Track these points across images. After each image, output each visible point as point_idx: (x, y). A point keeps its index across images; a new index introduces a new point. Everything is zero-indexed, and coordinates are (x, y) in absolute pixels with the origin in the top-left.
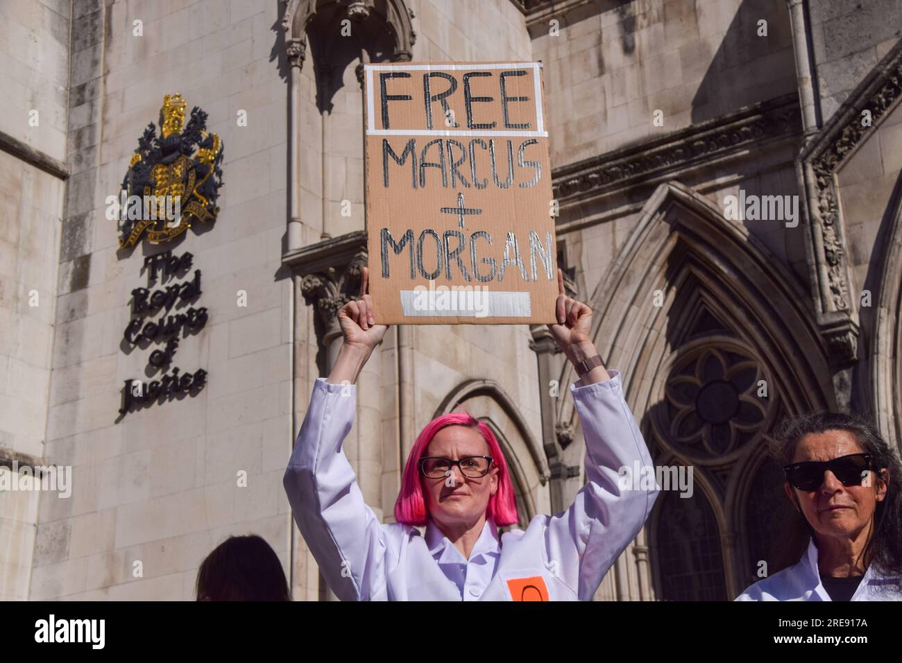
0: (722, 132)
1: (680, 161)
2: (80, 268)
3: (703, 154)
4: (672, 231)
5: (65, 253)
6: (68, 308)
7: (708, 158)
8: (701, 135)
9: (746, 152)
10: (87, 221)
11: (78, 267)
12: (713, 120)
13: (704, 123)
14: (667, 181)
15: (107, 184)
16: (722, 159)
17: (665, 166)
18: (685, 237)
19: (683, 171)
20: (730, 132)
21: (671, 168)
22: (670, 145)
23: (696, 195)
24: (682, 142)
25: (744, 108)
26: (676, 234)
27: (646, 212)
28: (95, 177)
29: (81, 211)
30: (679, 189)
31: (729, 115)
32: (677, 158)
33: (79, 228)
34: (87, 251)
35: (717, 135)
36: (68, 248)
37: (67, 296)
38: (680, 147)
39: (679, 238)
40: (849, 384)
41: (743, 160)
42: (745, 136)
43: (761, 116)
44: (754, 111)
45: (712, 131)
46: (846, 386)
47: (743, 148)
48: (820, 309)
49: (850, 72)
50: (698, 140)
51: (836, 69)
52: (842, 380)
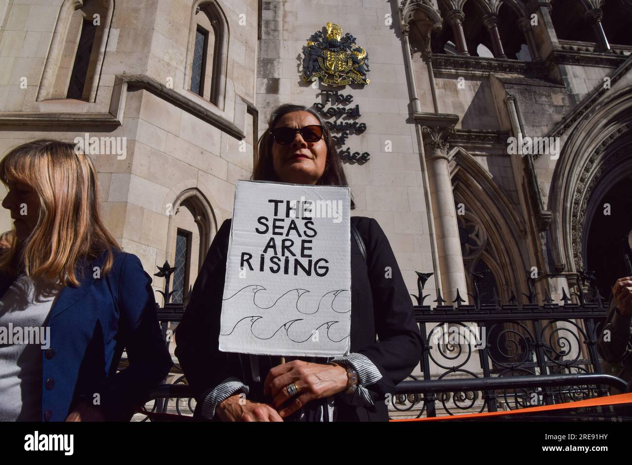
0: (482, 136)
1: (464, 141)
2: (272, 83)
3: (473, 141)
4: (457, 165)
5: (260, 73)
6: (265, 101)
7: (475, 143)
8: (474, 134)
9: (490, 146)
10: (276, 63)
11: (271, 82)
12: (478, 130)
13: (475, 130)
14: (459, 146)
15: (288, 49)
16: (480, 145)
17: (458, 140)
18: (461, 168)
19: (466, 145)
20: (485, 137)
21: (461, 142)
22: (462, 133)
23: (470, 155)
24: (467, 134)
25: (490, 130)
26: (459, 167)
27: (450, 155)
28: (280, 44)
29: (270, 57)
30: (463, 151)
31: (484, 131)
32: (464, 139)
33: (270, 64)
34: (276, 76)
35: (480, 136)
36: (262, 72)
37: (263, 95)
38: (465, 135)
39: (459, 169)
40: (545, 237)
41: (487, 148)
42: (490, 140)
43: (496, 135)
44: (493, 133)
45: (478, 134)
46: (544, 238)
47: (488, 144)
48: (541, 208)
49: (534, 131)
50: (474, 135)
51: (529, 129)
52: (542, 235)
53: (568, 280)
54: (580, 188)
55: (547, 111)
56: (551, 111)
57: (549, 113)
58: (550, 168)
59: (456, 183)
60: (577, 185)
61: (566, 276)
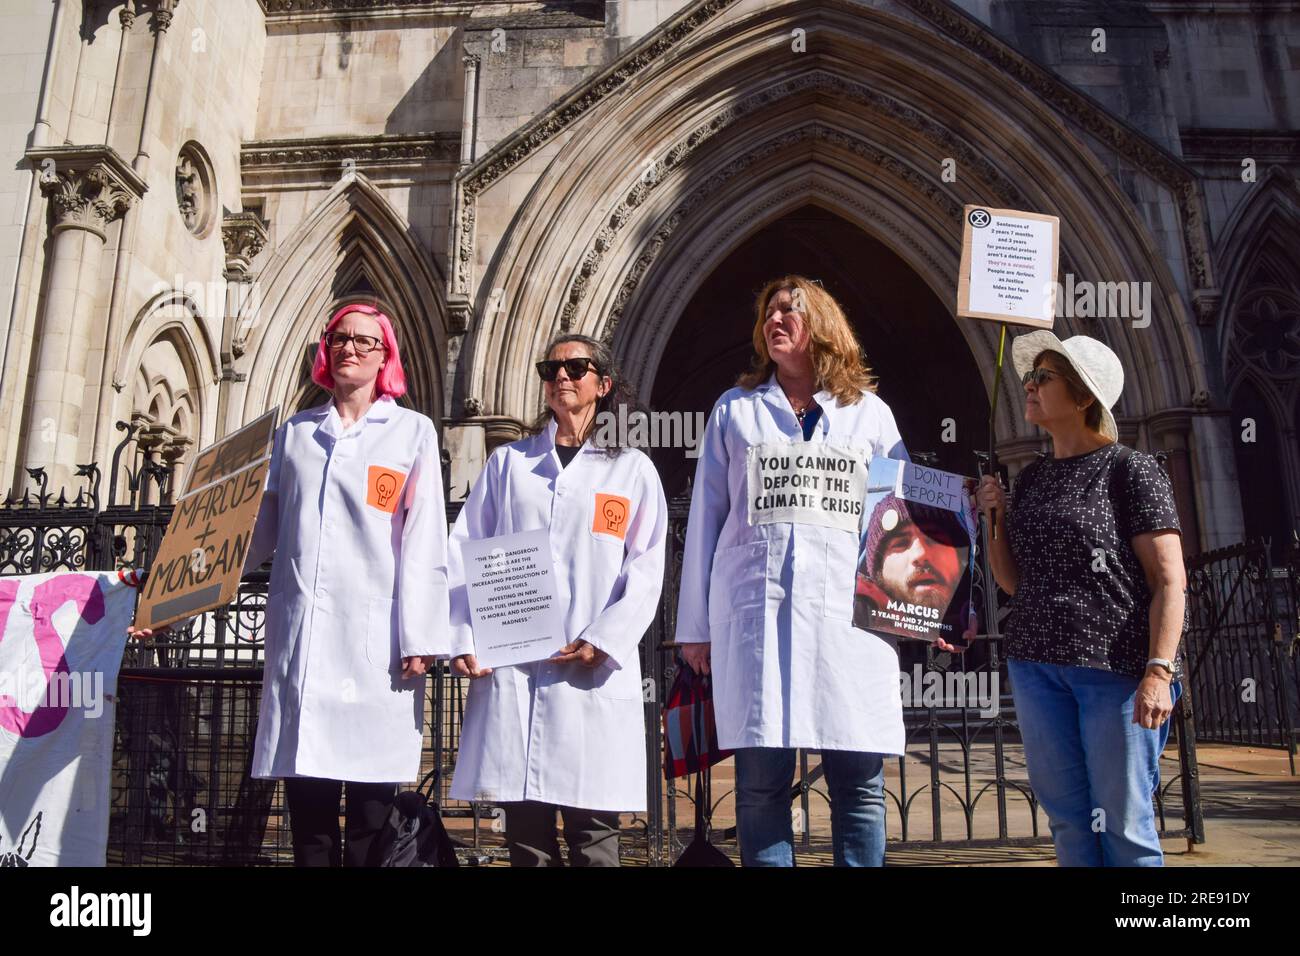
0: (402, 146)
1: (367, 160)
3: (385, 159)
4: (351, 209)
7: (389, 162)
8: (387, 144)
9: (420, 165)
12: (398, 135)
13: (392, 136)
14: (354, 171)
16: (399, 166)
17: (353, 160)
18: (358, 215)
19: (370, 167)
20: (409, 148)
21: (358, 162)
22: (362, 145)
23: (374, 187)
24: (372, 145)
25: (421, 133)
26: (353, 212)
27: (334, 191)
30: (363, 180)
31: (410, 135)
32: (365, 156)
35: (399, 147)
38: (369, 148)
39: (355, 216)
40: (459, 347)
41: (416, 170)
42: (419, 153)
43: (432, 142)
44: (429, 137)
45: (395, 143)
46: (456, 348)
47: (416, 161)
48: (449, 290)
49: (499, 129)
50: (384, 147)
51: (490, 124)
52: (454, 343)
53: (487, 431)
54: (602, 239)
55: (543, 81)
56: (552, 83)
57: (547, 85)
58: (511, 204)
59: (353, 244)
60: (599, 232)
61: (484, 423)
